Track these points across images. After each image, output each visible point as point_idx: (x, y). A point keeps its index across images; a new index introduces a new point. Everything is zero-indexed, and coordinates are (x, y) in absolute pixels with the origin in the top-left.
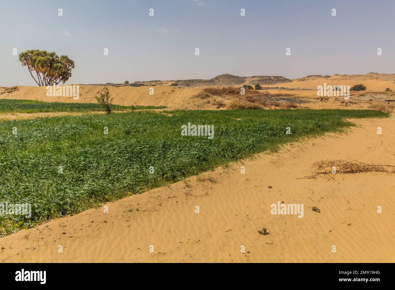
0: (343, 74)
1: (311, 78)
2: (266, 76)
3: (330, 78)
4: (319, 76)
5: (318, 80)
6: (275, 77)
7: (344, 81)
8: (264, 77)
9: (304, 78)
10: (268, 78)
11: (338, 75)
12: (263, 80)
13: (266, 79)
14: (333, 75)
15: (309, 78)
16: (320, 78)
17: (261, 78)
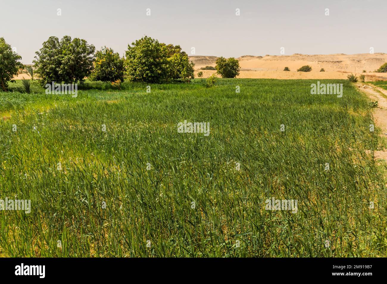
0: (273, 55)
1: (245, 58)
2: (202, 57)
3: (262, 59)
4: (252, 56)
5: (252, 60)
6: (210, 57)
7: (276, 61)
8: (200, 57)
9: (239, 58)
10: (204, 58)
11: (269, 55)
12: (200, 60)
13: (202, 59)
14: (265, 55)
15: (243, 58)
16: (254, 58)
17: (197, 58)
